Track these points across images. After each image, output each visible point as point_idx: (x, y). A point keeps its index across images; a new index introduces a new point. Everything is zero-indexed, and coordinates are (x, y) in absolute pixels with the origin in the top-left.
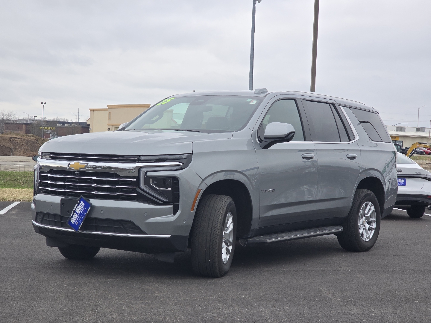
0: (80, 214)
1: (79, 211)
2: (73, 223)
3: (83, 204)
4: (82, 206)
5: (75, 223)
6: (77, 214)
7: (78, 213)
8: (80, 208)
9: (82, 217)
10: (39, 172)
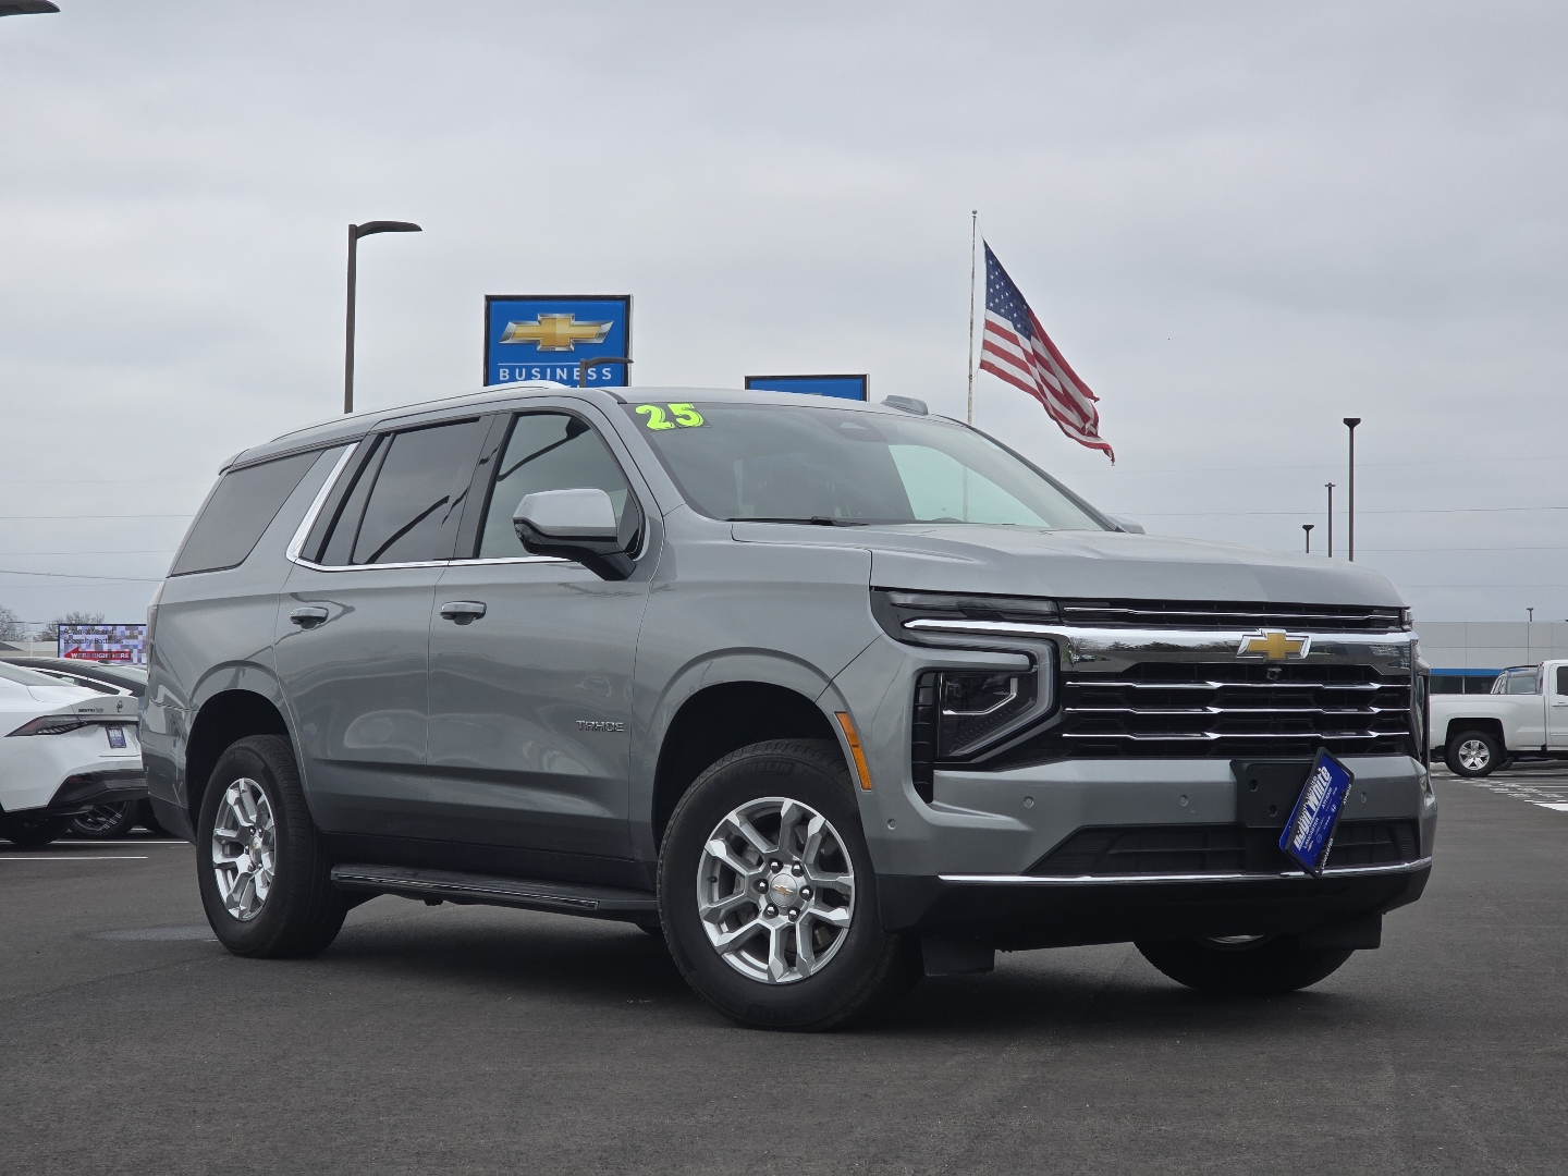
0: (1322, 813)
1: (1317, 803)
2: (1298, 846)
3: (1328, 777)
4: (1325, 784)
5: (1304, 844)
6: (1311, 812)
7: (1314, 808)
8: (1317, 792)
9: (1325, 822)
10: (1059, 677)
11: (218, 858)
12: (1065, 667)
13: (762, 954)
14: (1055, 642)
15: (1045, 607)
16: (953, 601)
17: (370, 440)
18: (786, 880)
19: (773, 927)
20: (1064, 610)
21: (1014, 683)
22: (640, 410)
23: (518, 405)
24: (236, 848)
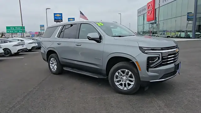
10: (162, 57)
11: (50, 64)
12: (163, 56)
13: (122, 86)
14: (162, 53)
15: (160, 49)
16: (150, 48)
17: (63, 26)
18: (125, 78)
19: (123, 83)
20: (162, 49)
21: (157, 58)
22: (97, 23)
23: (81, 23)
24: (52, 64)
